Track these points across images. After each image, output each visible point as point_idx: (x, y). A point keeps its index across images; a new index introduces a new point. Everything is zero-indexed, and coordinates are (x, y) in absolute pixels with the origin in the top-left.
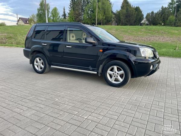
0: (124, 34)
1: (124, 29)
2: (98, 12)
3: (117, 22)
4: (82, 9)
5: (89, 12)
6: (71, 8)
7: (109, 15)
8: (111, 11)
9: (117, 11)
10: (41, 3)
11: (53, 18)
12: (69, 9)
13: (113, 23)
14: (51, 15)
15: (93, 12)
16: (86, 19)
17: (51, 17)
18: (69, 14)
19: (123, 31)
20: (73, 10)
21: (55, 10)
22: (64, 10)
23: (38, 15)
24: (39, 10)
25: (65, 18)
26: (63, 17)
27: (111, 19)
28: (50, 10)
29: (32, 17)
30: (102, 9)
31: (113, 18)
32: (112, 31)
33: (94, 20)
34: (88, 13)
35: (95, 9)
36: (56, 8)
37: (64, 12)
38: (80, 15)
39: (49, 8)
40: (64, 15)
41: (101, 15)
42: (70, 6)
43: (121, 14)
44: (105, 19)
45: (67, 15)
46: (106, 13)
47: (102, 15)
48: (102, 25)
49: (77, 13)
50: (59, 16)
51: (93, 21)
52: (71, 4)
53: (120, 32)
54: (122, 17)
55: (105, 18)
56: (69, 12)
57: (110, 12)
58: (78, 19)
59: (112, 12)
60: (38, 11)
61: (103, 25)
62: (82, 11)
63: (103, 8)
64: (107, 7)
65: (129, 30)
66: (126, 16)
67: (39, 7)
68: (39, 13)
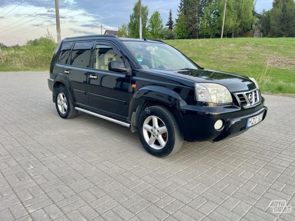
0: (270, 53)
1: (272, 44)
2: (228, 15)
3: (262, 31)
4: (200, 12)
5: (212, 16)
6: (181, 11)
7: (248, 18)
8: (253, 11)
9: (264, 11)
10: (135, 7)
11: (153, 28)
12: (178, 13)
13: (255, 34)
14: (149, 24)
15: (219, 16)
16: (206, 28)
17: (149, 28)
18: (177, 22)
19: (269, 48)
20: (185, 14)
21: (156, 15)
22: (171, 14)
23: (130, 25)
24: (132, 17)
25: (171, 28)
26: (168, 27)
27: (252, 27)
28: (149, 17)
29: (122, 28)
30: (235, 9)
31: (256, 24)
32: (247, 47)
33: (220, 29)
34: (209, 18)
35: (222, 10)
36: (157, 13)
37: (170, 18)
38: (196, 22)
39: (147, 14)
40: (170, 24)
41: (231, 19)
42: (180, 7)
43: (272, 17)
44: (240, 26)
45: (175, 23)
46: (242, 15)
47: (233, 20)
48: (234, 37)
49: (191, 18)
50: (162, 26)
51: (217, 32)
52: (181, 4)
53: (262, 49)
54: (272, 22)
55: (241, 24)
56: (177, 17)
57: (251, 14)
58: (191, 28)
59: (254, 13)
60: (131, 20)
61: (236, 36)
62: (199, 15)
63: (237, 8)
64: (245, 6)
65: (281, 44)
66: (282, 20)
67: (132, 12)
68: (131, 22)
